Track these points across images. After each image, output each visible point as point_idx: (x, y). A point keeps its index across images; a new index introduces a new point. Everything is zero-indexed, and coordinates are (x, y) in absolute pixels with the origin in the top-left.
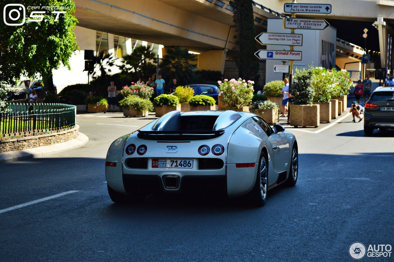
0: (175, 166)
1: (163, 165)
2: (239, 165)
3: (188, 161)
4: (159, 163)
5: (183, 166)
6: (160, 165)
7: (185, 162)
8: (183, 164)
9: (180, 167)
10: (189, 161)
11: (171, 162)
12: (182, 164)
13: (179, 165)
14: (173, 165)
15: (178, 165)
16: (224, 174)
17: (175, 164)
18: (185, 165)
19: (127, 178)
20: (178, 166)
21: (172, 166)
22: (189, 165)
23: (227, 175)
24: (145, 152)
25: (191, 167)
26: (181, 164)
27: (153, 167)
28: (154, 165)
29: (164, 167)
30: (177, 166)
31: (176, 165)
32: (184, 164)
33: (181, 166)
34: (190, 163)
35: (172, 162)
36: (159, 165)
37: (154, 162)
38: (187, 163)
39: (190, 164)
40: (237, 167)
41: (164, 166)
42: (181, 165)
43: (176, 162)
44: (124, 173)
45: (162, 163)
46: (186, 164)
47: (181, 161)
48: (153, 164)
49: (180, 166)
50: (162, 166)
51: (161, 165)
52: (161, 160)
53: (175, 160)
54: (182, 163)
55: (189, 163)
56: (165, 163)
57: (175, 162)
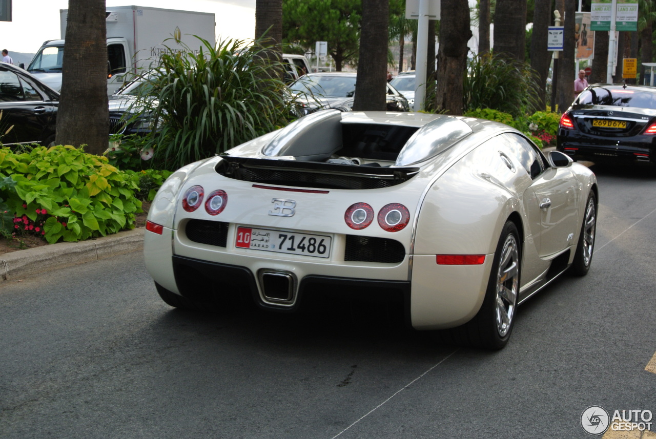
0: (289, 249)
1: (262, 243)
2: (443, 259)
3: (318, 240)
4: (253, 237)
5: (306, 250)
6: (254, 242)
7: (312, 242)
8: (306, 246)
9: (299, 251)
10: (323, 240)
11: (280, 237)
12: (304, 245)
13: (299, 247)
14: (283, 246)
15: (295, 246)
16: (405, 278)
17: (288, 243)
18: (311, 248)
19: (181, 264)
20: (294, 250)
21: (280, 248)
22: (322, 249)
23: (410, 282)
24: (222, 209)
25: (325, 255)
26: (301, 245)
27: (239, 245)
28: (241, 241)
29: (263, 249)
30: (292, 249)
31: (290, 247)
32: (310, 244)
33: (303, 251)
34: (323, 244)
35: (283, 238)
36: (251, 242)
37: (241, 234)
38: (317, 245)
39: (325, 247)
40: (438, 262)
41: (263, 246)
42: (303, 248)
43: (292, 238)
44: (177, 253)
45: (260, 237)
46: (313, 245)
47: (304, 238)
48: (238, 238)
49: (301, 250)
50: (259, 245)
51: (257, 243)
52: (257, 231)
53: (289, 235)
54: (306, 243)
55: (320, 245)
56: (266, 238)
57: (290, 239)
